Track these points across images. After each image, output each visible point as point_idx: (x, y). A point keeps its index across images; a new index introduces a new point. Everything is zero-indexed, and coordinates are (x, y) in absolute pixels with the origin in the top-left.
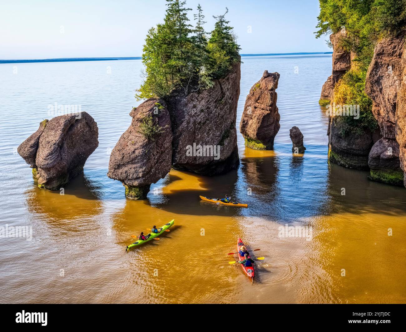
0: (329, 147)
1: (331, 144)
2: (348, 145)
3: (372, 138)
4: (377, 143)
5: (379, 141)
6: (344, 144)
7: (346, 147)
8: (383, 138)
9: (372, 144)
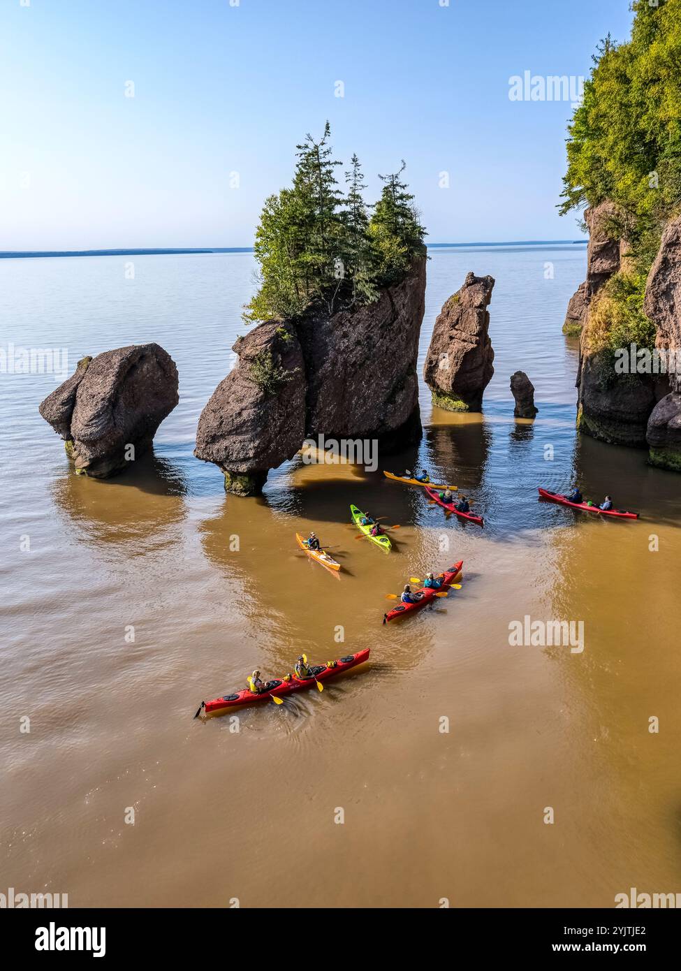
0: (578, 408)
1: (583, 402)
2: (612, 404)
3: (654, 393)
4: (663, 401)
5: (666, 397)
6: (605, 403)
7: (609, 407)
8: (673, 392)
9: (654, 402)
